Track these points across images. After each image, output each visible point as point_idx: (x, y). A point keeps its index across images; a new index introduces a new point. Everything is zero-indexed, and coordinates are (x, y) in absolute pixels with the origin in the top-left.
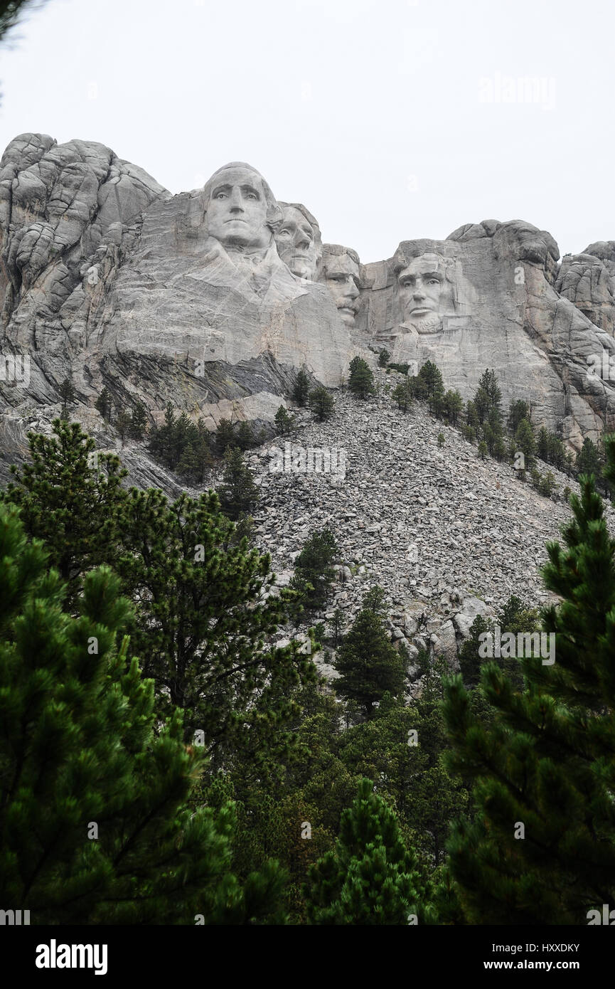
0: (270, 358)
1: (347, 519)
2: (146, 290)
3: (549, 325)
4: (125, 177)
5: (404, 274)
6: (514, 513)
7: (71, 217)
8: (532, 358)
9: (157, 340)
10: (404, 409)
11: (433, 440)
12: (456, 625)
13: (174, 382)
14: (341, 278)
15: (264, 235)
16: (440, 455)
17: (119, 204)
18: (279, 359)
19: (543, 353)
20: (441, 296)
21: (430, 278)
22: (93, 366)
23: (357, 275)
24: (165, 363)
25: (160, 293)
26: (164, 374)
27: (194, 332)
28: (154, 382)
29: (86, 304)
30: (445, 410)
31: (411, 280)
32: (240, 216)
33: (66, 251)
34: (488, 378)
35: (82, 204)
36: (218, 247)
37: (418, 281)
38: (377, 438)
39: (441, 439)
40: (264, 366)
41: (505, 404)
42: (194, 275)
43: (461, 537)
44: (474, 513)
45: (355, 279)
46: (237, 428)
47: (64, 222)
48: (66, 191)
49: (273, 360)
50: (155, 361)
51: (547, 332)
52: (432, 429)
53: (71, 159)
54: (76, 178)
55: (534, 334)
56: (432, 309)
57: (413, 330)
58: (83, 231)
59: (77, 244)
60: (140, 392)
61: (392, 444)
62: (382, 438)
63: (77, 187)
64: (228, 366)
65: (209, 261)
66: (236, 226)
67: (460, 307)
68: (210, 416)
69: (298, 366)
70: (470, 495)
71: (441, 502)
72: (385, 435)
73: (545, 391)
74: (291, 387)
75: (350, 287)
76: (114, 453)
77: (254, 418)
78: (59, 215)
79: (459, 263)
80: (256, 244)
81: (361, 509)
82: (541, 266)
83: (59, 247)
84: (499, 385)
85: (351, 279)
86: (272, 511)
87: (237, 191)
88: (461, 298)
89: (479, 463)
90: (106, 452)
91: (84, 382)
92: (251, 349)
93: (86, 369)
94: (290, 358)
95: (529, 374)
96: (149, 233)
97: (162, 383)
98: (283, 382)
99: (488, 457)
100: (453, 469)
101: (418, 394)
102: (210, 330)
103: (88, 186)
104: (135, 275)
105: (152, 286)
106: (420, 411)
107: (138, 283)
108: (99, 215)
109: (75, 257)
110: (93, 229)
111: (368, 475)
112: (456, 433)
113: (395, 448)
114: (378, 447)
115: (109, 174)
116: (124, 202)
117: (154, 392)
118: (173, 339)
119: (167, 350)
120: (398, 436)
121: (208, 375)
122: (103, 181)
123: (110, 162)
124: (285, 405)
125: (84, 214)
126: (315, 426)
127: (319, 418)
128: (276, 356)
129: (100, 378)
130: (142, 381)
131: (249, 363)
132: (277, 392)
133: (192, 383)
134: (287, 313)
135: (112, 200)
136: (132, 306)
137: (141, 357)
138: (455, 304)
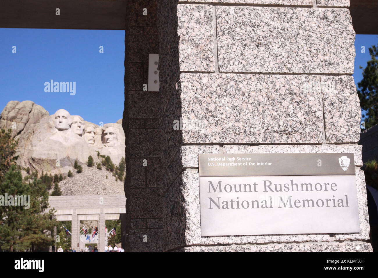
0: (68, 158)
2: (39, 142)
4: (36, 110)
7: (22, 123)
9: (41, 155)
10: (100, 169)
11: (105, 178)
13: (45, 164)
15: (68, 127)
16: (106, 181)
17: (34, 117)
18: (71, 158)
20: (114, 138)
21: (111, 133)
22: (26, 161)
23: (95, 131)
24: (43, 160)
25: (42, 142)
26: (43, 163)
27: (50, 152)
28: (40, 165)
29: (25, 145)
31: (106, 134)
32: (61, 123)
33: (20, 132)
35: (25, 118)
36: (57, 130)
37: (108, 134)
38: (91, 177)
39: (107, 177)
40: (67, 160)
42: (50, 138)
46: (59, 176)
47: (20, 124)
48: (21, 116)
49: (69, 158)
50: (40, 160)
52: (106, 173)
53: (22, 108)
54: (23, 112)
56: (112, 141)
57: (107, 146)
58: (25, 126)
59: (23, 129)
60: (37, 167)
61: (95, 179)
63: (24, 115)
66: (61, 126)
67: (118, 140)
68: (53, 172)
69: (75, 158)
70: (110, 191)
71: (103, 193)
72: (93, 176)
74: (74, 164)
75: (92, 134)
77: (64, 173)
79: (118, 129)
80: (66, 129)
83: (18, 131)
87: (61, 117)
88: (119, 138)
89: (116, 182)
91: (24, 164)
92: (64, 156)
93: (25, 161)
94: (73, 157)
96: (41, 126)
97: (42, 165)
98: (71, 163)
99: (118, 180)
100: (108, 185)
102: (53, 152)
103: (26, 114)
104: (36, 138)
105: (40, 141)
106: (104, 168)
107: (37, 140)
108: (29, 121)
110: (27, 125)
111: (87, 187)
112: (112, 174)
113: (95, 180)
114: (91, 180)
115: (32, 110)
117: (40, 167)
118: (45, 154)
119: (43, 157)
120: (97, 176)
121: (52, 162)
122: (30, 112)
123: (32, 106)
124: (72, 169)
125: (25, 122)
126: (78, 175)
127: (79, 172)
128: (70, 157)
129: (28, 164)
130: (37, 165)
131: (63, 159)
132: (70, 166)
133: (49, 165)
134: (73, 146)
135: (32, 117)
136: (35, 146)
137: (37, 159)
138: (117, 139)
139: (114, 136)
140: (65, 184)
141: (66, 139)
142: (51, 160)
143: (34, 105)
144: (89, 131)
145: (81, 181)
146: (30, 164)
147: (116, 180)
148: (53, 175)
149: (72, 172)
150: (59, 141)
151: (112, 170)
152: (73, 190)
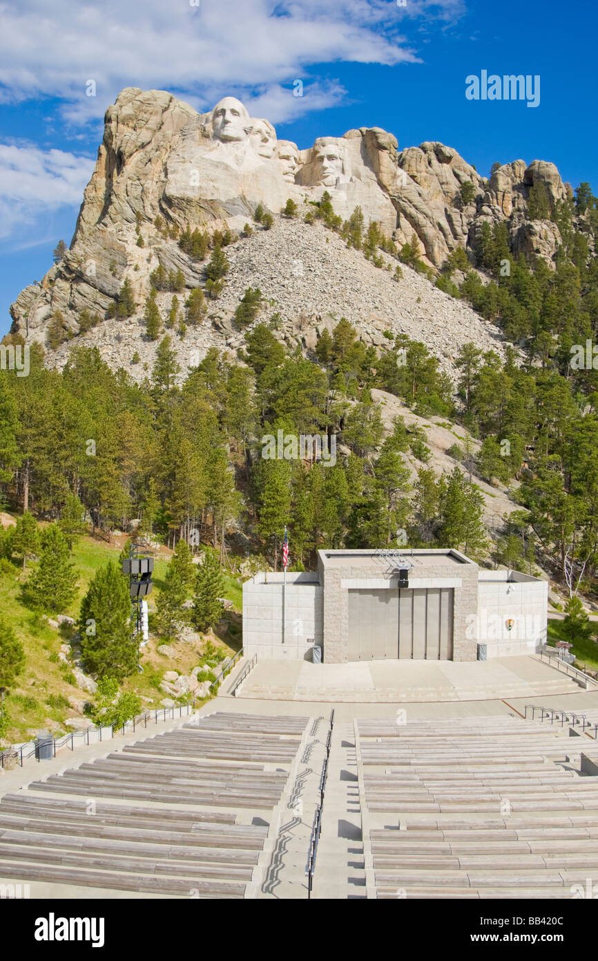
0: (243, 198)
1: (272, 279)
2: (181, 164)
3: (391, 182)
4: (177, 109)
5: (318, 155)
6: (359, 276)
7: (148, 129)
8: (382, 199)
9: (185, 189)
10: (311, 224)
11: (325, 240)
12: (317, 331)
13: (193, 210)
14: (287, 158)
15: (242, 134)
16: (326, 247)
17: (173, 120)
18: (248, 198)
19: (387, 196)
20: (337, 167)
21: (331, 158)
22: (155, 203)
23: (296, 156)
24: (189, 201)
25: (188, 165)
26: (188, 207)
27: (204, 185)
28: (183, 211)
30: (333, 224)
31: (322, 159)
32: (229, 125)
33: (143, 146)
34: (358, 210)
35: (154, 121)
36: (219, 141)
37: (326, 159)
38: (294, 237)
39: (328, 239)
40: (240, 202)
41: (366, 223)
42: (206, 156)
43: (329, 287)
44: (339, 275)
45: (295, 159)
46: (224, 235)
47: (144, 130)
48: (145, 116)
49: (245, 199)
50: (183, 199)
51: (390, 185)
52: (324, 233)
53: (149, 99)
54: (150, 109)
55: (383, 187)
56: (333, 174)
57: (322, 184)
58: (153, 135)
59: (149, 143)
60: (177, 216)
61: (301, 241)
62: (297, 238)
63: (151, 113)
64: (221, 203)
65: (214, 148)
66: (226, 130)
67: (347, 172)
68: (212, 227)
69: (258, 201)
70: (338, 266)
71: (322, 270)
72: (299, 237)
73: (388, 215)
74: (254, 212)
75: (292, 163)
76: (160, 246)
77: (233, 228)
78: (141, 128)
79: (346, 150)
80: (238, 140)
81: (280, 273)
82: (387, 151)
83: (139, 144)
84: (363, 212)
85: (292, 158)
86: (236, 275)
87: (228, 112)
88: (347, 168)
89: (347, 250)
90: (156, 246)
91: (150, 211)
92: (234, 194)
93: (151, 205)
94: (255, 198)
95: (379, 208)
97: (187, 211)
98: (250, 210)
99: (352, 247)
100: (332, 254)
101: (318, 216)
102: (212, 184)
103: (157, 112)
104: (177, 157)
105: (184, 162)
106: (319, 224)
107: (178, 160)
108: (163, 127)
109: (149, 148)
110: (159, 135)
112: (337, 235)
113: (303, 243)
114: (295, 242)
115: (169, 106)
116: (176, 120)
117: (183, 216)
118: (193, 188)
119: (190, 194)
120: (306, 237)
121: (211, 207)
122: (165, 110)
123: (170, 101)
124: (250, 222)
125: (154, 127)
126: (264, 233)
127: (267, 228)
128: (246, 197)
129: (158, 209)
130: (178, 211)
131: (232, 200)
132: (246, 215)
133: (203, 211)
134: (253, 175)
135: (169, 120)
136: (174, 172)
137: (177, 198)
138: (343, 171)
139: (338, 162)
140: (238, 249)
141: (238, 161)
142: (206, 201)
143: (174, 101)
144: (286, 154)
145: (271, 245)
146: (162, 210)
147: (347, 247)
148: (211, 232)
149: (250, 226)
150: (223, 163)
151: (335, 229)
152: (254, 262)
